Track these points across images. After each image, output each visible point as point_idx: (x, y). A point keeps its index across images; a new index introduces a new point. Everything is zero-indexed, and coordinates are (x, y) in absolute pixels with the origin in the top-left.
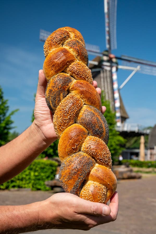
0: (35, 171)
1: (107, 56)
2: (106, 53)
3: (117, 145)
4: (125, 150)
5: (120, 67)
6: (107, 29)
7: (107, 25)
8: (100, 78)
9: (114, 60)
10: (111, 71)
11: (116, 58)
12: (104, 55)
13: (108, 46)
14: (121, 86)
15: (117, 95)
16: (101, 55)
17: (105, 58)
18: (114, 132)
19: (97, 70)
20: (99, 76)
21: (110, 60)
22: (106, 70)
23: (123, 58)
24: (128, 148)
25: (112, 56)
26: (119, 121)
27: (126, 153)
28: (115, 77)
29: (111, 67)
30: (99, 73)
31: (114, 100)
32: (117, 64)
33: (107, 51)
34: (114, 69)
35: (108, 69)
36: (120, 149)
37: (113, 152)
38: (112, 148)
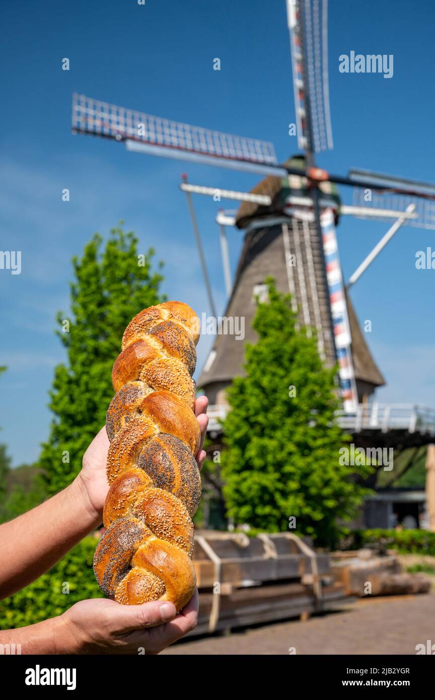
0: (66, 576)
1: (301, 174)
2: (298, 164)
3: (345, 479)
4: (373, 495)
5: (346, 210)
6: (298, 83)
7: (296, 68)
8: (282, 248)
9: (326, 187)
10: (317, 225)
11: (333, 180)
12: (292, 172)
13: (303, 141)
14: (354, 278)
15: (339, 308)
16: (282, 173)
17: (296, 182)
18: (333, 434)
19: (271, 222)
20: (277, 242)
21: (312, 189)
22: (300, 222)
23: (355, 178)
24: (388, 489)
25: (318, 173)
26: (349, 397)
27: (380, 503)
28: (331, 245)
29: (317, 210)
30: (276, 231)
31: (331, 323)
32: (336, 199)
33: (301, 157)
34: (327, 219)
35: (308, 217)
36: (355, 493)
37: (331, 504)
38: (327, 491)
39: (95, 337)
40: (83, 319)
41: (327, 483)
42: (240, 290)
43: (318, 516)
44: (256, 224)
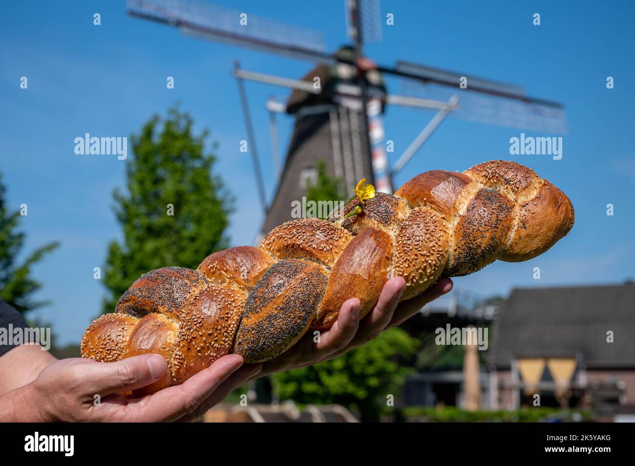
1: (350, 62)
2: (347, 55)
3: (389, 358)
4: (413, 374)
5: (394, 99)
8: (330, 136)
9: (374, 77)
10: (364, 114)
11: (381, 70)
12: (341, 61)
16: (331, 62)
17: (344, 71)
19: (319, 109)
20: (324, 130)
21: (360, 78)
22: (348, 111)
23: (403, 69)
24: (427, 369)
25: (366, 63)
27: (420, 384)
28: (377, 133)
29: (365, 99)
30: (324, 118)
32: (382, 89)
33: (350, 49)
34: (374, 108)
35: (355, 105)
36: (397, 372)
37: (373, 382)
38: (370, 370)
39: (149, 214)
40: (138, 196)
41: (370, 362)
42: (290, 175)
43: (361, 394)
44: (306, 111)
